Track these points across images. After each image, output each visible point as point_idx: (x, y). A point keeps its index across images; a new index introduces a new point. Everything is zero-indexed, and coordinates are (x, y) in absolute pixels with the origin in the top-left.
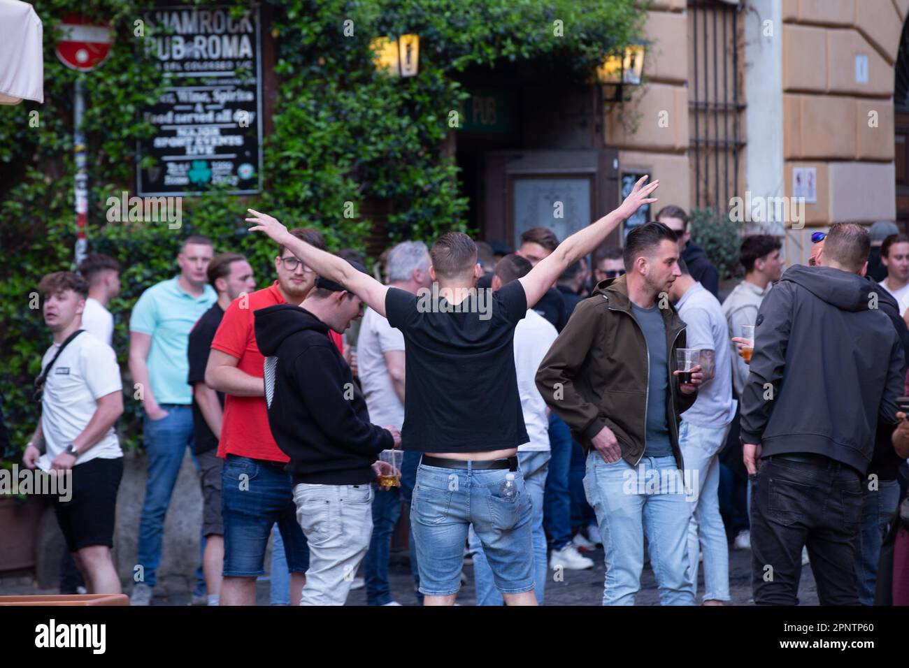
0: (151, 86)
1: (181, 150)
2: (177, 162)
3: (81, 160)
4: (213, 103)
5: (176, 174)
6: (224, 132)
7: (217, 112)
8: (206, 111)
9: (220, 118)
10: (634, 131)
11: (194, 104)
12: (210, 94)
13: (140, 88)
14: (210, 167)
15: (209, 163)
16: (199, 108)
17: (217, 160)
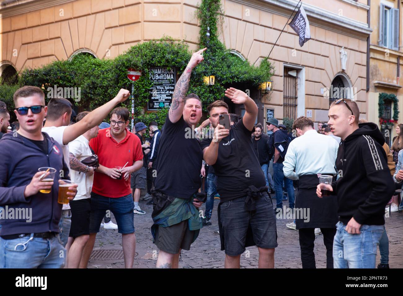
0: (149, 85)
1: (158, 100)
2: (157, 103)
3: (133, 101)
4: (164, 89)
5: (156, 105)
6: (167, 96)
7: (165, 91)
8: (163, 91)
9: (166, 93)
10: (270, 100)
11: (160, 90)
12: (164, 87)
13: (146, 85)
14: (164, 104)
15: (164, 103)
16: (161, 90)
17: (165, 102)
